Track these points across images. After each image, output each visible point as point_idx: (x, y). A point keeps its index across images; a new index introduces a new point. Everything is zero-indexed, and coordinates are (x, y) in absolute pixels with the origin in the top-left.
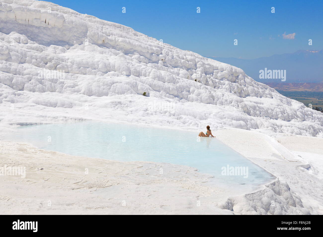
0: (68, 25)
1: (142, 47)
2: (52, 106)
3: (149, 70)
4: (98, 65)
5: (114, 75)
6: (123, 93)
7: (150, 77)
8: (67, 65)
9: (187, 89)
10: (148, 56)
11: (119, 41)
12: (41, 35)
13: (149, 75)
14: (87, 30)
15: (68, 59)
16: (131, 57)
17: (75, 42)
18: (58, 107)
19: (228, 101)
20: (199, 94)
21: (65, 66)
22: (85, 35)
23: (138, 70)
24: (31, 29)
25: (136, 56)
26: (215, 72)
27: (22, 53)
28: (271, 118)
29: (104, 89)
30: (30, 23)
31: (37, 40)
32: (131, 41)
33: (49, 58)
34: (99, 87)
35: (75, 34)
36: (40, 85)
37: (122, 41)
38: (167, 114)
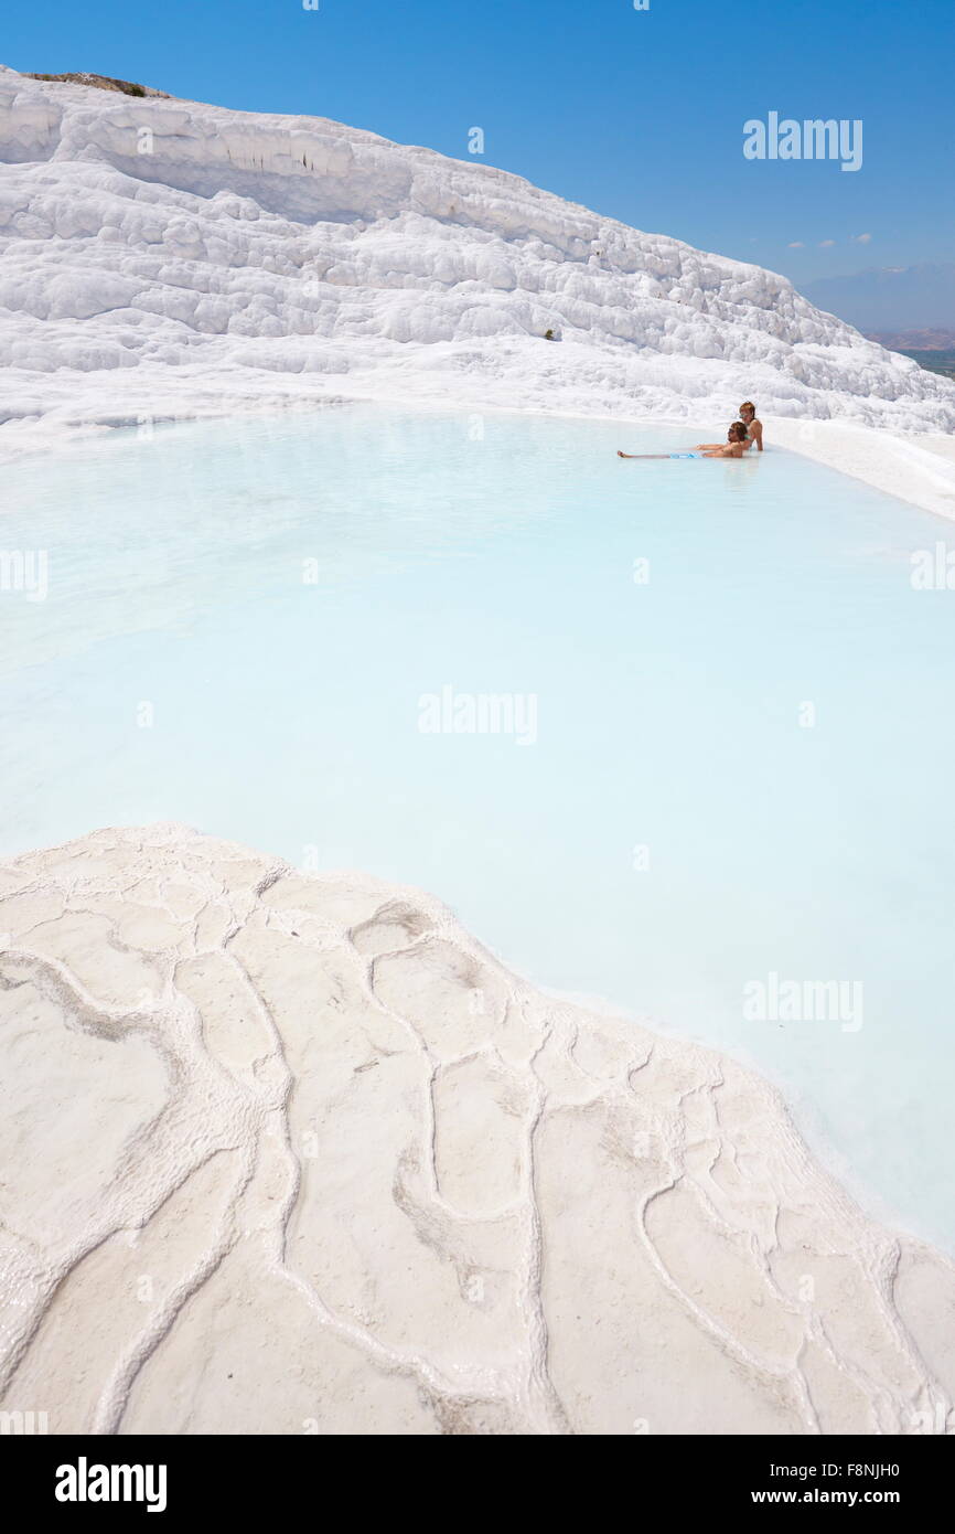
0: (363, 168)
1: (547, 221)
2: (289, 370)
3: (563, 276)
4: (433, 265)
5: (472, 289)
6: (491, 332)
7: (566, 292)
8: (353, 269)
9: (659, 322)
10: (563, 243)
11: (491, 206)
12: (295, 197)
13: (562, 289)
14: (410, 180)
15: (357, 252)
16: (521, 246)
17: (379, 212)
18: (308, 371)
19: (758, 350)
20: (686, 335)
21: (349, 271)
22: (404, 191)
23: (535, 274)
24: (270, 183)
25: (534, 243)
26: (725, 285)
27: (236, 242)
29: (441, 323)
30: (267, 168)
31: (283, 210)
32: (522, 207)
33: (305, 250)
34: (430, 317)
35: (380, 192)
36: (273, 318)
37: (497, 208)
38: (605, 382)
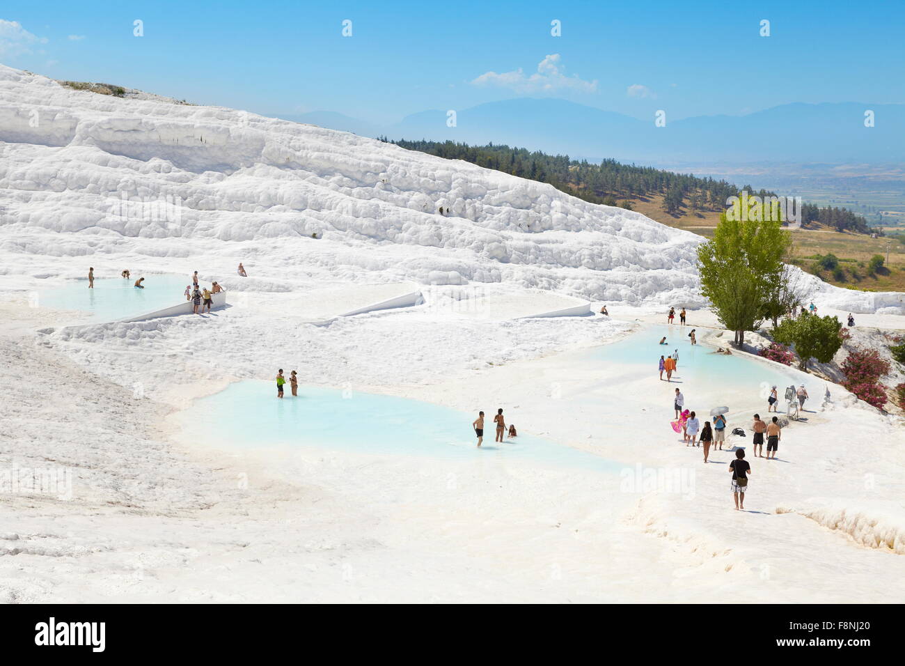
0: (234, 141)
1: (348, 164)
2: (160, 256)
3: (337, 201)
4: (259, 197)
5: (279, 210)
6: (276, 235)
7: (337, 210)
8: (214, 200)
9: (398, 225)
10: (359, 176)
11: (312, 157)
12: (194, 158)
13: (335, 208)
14: (263, 146)
15: (217, 191)
16: (329, 179)
17: (241, 164)
18: (169, 256)
19: (466, 241)
20: (416, 232)
21: (211, 201)
22: (258, 153)
23: (320, 201)
24: (180, 151)
25: (338, 177)
26: (490, 194)
27: (154, 188)
28: (564, 266)
29: (248, 231)
30: (180, 143)
31: (185, 166)
32: (332, 156)
33: (189, 191)
34: (243, 228)
35: (243, 153)
36: (162, 229)
37: (316, 158)
